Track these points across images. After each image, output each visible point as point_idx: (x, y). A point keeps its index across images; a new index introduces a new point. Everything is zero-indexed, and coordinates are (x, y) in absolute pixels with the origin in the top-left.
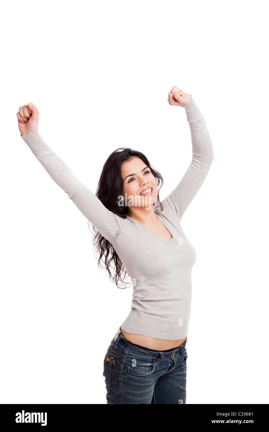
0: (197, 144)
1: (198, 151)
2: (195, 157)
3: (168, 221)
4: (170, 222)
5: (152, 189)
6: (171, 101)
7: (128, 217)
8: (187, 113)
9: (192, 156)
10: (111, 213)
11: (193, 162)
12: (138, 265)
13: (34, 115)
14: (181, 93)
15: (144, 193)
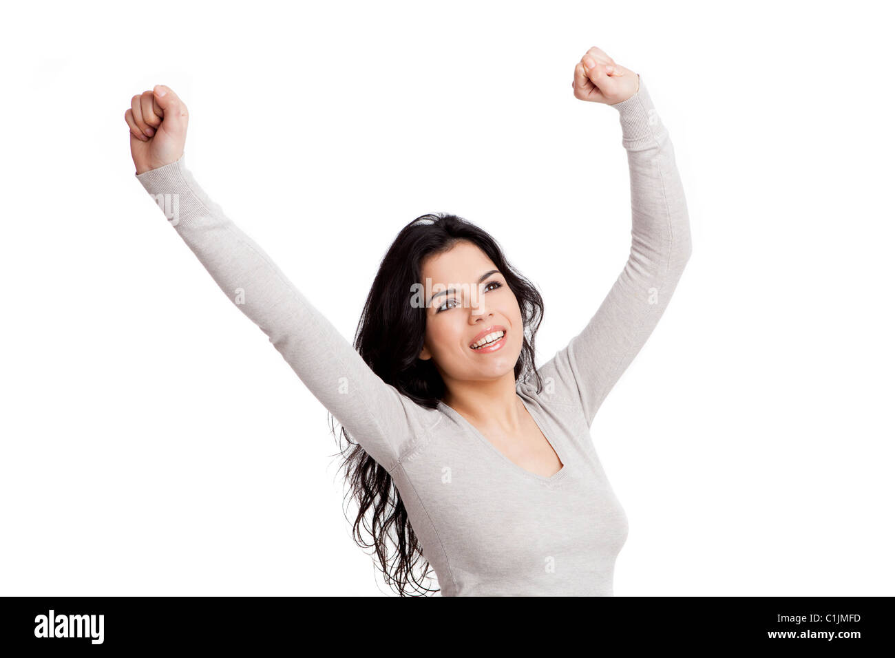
0: (645, 212)
1: (647, 233)
2: (638, 248)
3: (554, 423)
4: (561, 426)
5: (505, 332)
6: (581, 88)
7: (441, 405)
8: (625, 124)
9: (630, 245)
10: (390, 390)
11: (633, 263)
12: (456, 541)
13: (172, 121)
14: (610, 69)
15: (480, 343)
